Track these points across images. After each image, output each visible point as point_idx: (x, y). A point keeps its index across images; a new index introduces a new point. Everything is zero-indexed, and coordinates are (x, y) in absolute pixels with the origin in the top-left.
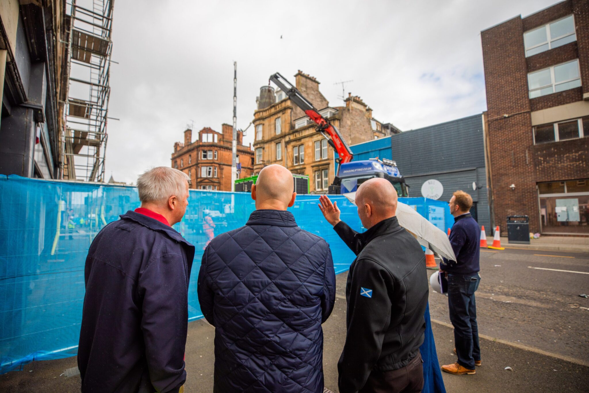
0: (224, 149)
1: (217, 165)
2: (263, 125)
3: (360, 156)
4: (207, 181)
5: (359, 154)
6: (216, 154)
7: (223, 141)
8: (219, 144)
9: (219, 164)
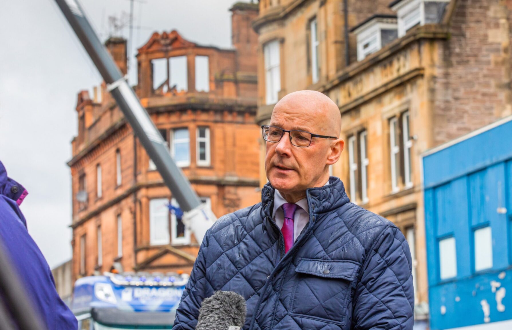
0: (241, 113)
1: (213, 190)
2: (282, 41)
3: (471, 177)
4: (168, 259)
5: (469, 175)
6: (207, 140)
7: (236, 82)
8: (214, 99)
9: (221, 185)
